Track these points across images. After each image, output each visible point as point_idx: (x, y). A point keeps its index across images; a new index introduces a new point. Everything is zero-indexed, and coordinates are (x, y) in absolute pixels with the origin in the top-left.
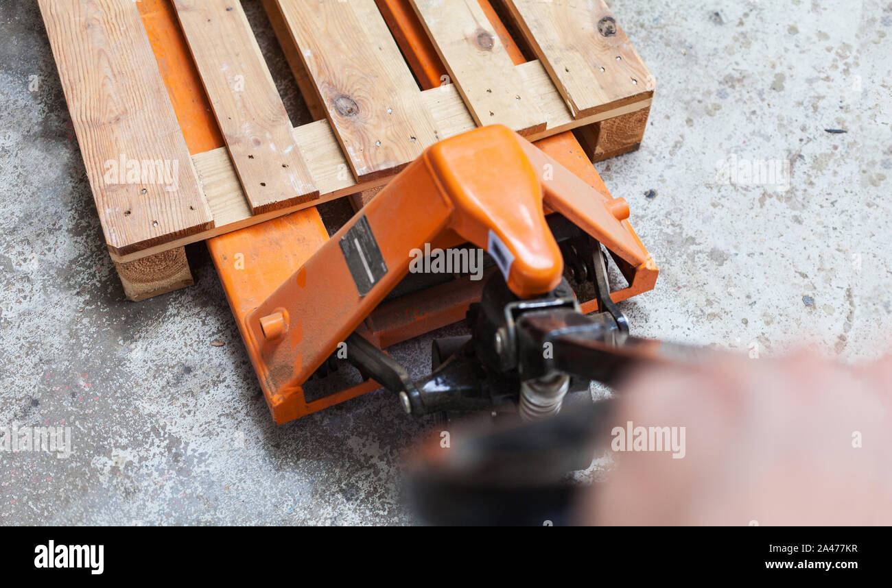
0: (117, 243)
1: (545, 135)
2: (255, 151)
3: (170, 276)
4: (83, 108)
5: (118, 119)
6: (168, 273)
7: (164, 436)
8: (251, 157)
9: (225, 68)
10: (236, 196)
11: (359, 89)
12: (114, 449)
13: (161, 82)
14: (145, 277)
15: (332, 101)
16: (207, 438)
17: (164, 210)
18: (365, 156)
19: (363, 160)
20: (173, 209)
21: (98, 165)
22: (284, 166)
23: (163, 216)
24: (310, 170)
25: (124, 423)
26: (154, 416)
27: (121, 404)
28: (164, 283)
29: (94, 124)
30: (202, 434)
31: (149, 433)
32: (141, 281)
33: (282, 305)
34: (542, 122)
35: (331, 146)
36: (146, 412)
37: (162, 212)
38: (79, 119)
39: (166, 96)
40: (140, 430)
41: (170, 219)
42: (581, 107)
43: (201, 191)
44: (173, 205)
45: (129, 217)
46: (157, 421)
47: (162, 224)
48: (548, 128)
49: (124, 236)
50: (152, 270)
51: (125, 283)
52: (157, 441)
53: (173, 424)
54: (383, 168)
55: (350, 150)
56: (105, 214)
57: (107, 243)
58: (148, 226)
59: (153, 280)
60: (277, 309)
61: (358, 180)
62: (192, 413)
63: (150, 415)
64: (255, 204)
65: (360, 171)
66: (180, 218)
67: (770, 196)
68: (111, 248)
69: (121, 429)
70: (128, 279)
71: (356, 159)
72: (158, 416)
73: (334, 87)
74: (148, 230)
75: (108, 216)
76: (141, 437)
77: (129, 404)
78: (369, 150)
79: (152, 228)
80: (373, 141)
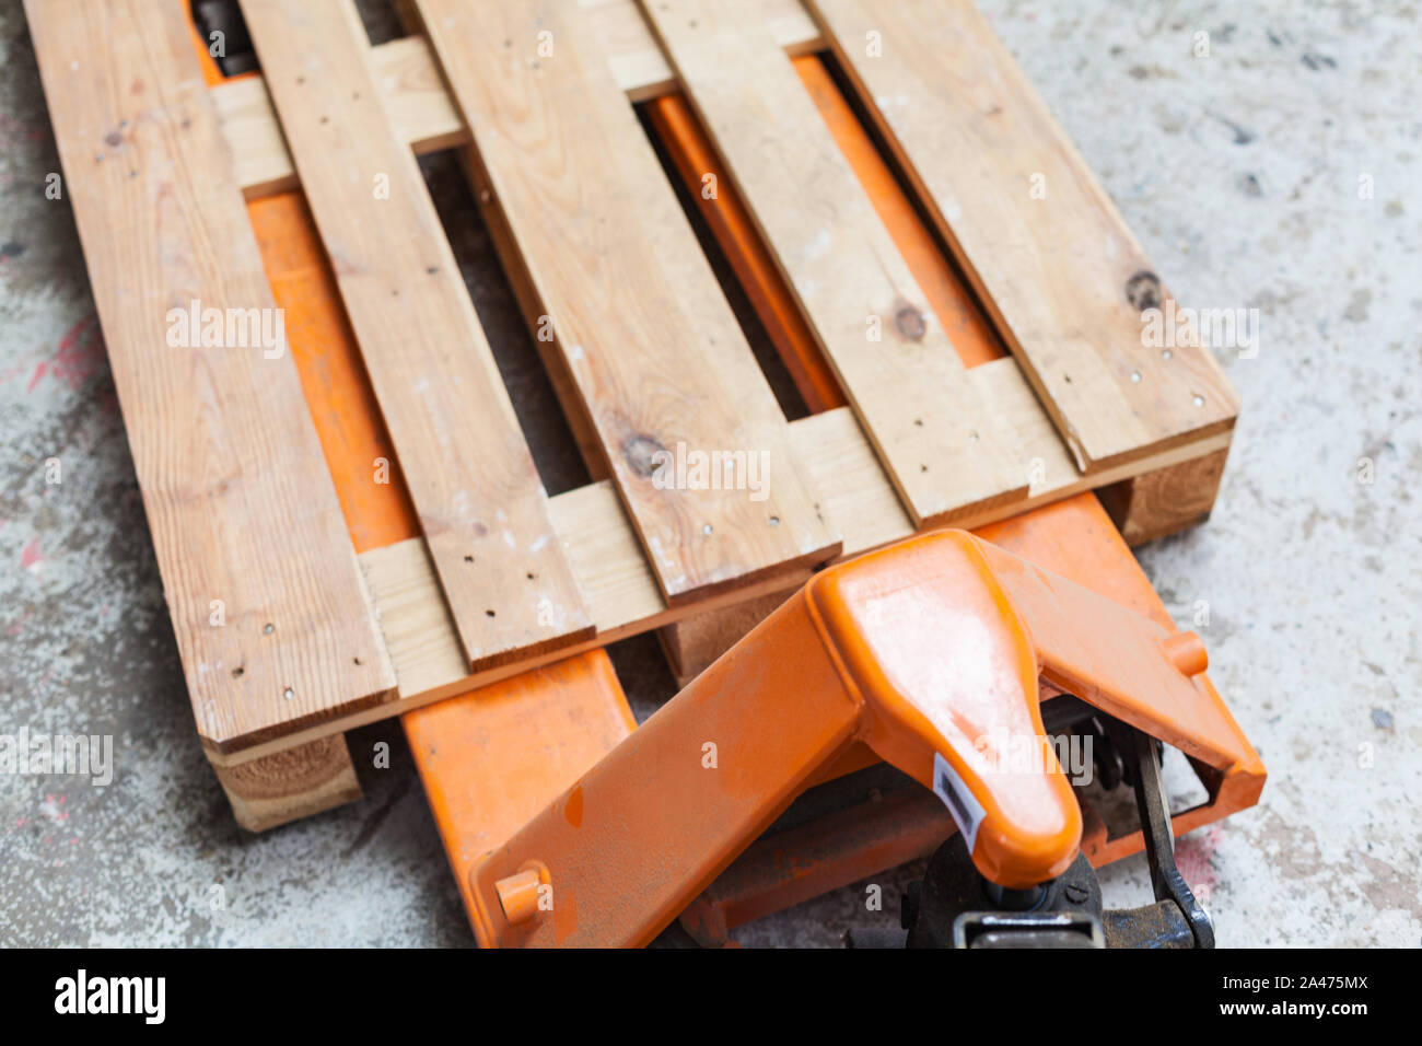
0: (217, 733)
1: (1025, 505)
2: (477, 547)
3: (316, 786)
4: (162, 468)
5: (224, 488)
6: (313, 780)
7: (182, 915)
8: (469, 559)
9: (423, 385)
10: (439, 635)
11: (673, 423)
12: (93, 932)
13: (306, 413)
14: (270, 790)
15: (622, 447)
16: (255, 922)
17: (305, 666)
18: (682, 555)
19: (680, 564)
20: (323, 662)
21: (186, 577)
22: (530, 576)
23: (303, 677)
24: (579, 585)
25: (117, 887)
26: (170, 877)
27: (115, 853)
28: (307, 798)
29: (181, 497)
30: (249, 914)
31: (157, 907)
32: (263, 796)
33: (535, 857)
34: (1020, 483)
35: (619, 535)
36: (157, 869)
37: (302, 670)
38: (154, 489)
39: (314, 442)
40: (144, 900)
41: (317, 683)
42: (1096, 453)
43: (374, 627)
44: (323, 655)
45: (240, 679)
46: (173, 886)
47: (302, 695)
48: (1032, 494)
49: (229, 718)
50: (283, 777)
51: (234, 799)
52: (169, 922)
53: (201, 893)
54: (716, 578)
55: (654, 544)
56: (197, 674)
57: (200, 732)
58: (274, 697)
59: (285, 794)
60: (528, 863)
61: (669, 602)
62: (235, 876)
63: (163, 876)
64: (476, 654)
65: (673, 587)
66: (334, 679)
67: (1325, 518)
68: (205, 741)
69: (111, 898)
70: (239, 793)
71: (665, 562)
72: (177, 878)
73: (626, 419)
74: (275, 706)
75: (202, 679)
76: (142, 914)
77: (129, 854)
78: (690, 544)
79: (283, 703)
80: (698, 524)
